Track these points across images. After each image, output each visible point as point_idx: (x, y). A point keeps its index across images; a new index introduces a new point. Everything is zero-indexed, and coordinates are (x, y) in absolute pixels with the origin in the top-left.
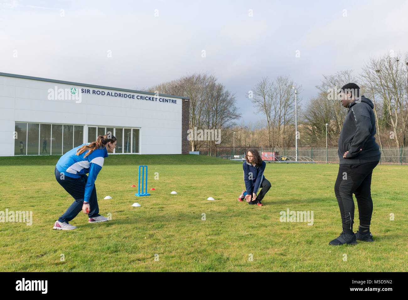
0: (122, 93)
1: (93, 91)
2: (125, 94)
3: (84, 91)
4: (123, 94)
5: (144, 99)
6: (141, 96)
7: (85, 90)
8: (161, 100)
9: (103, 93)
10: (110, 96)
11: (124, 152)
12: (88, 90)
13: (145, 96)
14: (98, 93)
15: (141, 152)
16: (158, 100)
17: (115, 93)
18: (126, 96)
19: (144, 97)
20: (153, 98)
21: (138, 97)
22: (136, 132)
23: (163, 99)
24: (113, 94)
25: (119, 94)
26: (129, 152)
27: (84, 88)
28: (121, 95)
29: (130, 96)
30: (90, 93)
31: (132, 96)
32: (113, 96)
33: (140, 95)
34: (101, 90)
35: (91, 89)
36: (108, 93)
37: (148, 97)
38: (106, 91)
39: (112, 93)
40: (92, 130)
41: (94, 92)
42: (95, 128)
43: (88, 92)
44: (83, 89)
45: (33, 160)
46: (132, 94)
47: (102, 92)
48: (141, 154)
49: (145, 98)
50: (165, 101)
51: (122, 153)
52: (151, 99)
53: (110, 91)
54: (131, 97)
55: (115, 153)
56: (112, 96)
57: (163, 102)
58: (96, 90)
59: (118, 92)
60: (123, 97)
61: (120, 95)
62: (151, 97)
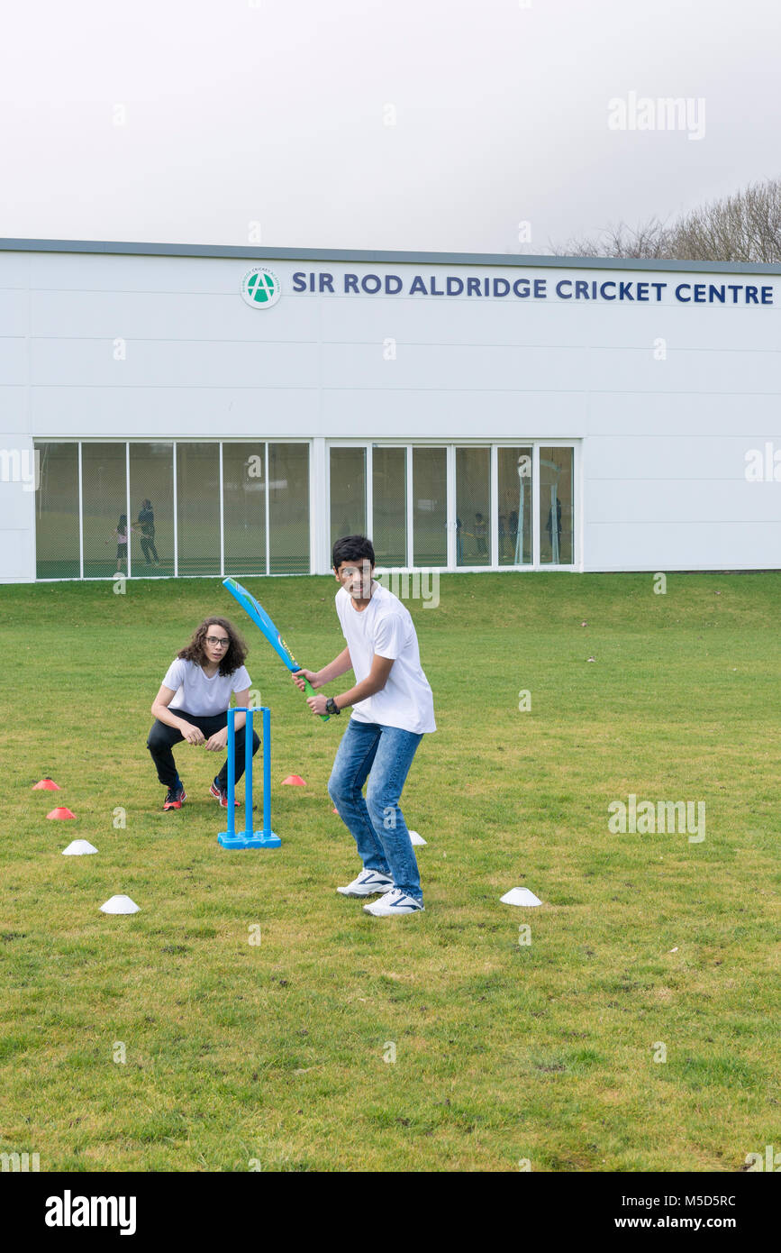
0: (481, 274)
1: (347, 277)
2: (496, 281)
3: (307, 280)
4: (487, 280)
5: (595, 297)
6: (578, 283)
7: (312, 276)
8: (684, 293)
9: (394, 285)
10: (425, 293)
11: (501, 562)
12: (322, 276)
13: (601, 278)
14: (371, 284)
15: (582, 562)
16: (669, 293)
17: (450, 280)
18: (502, 288)
19: (595, 284)
20: (640, 285)
21: (565, 290)
22: (559, 461)
23: (697, 287)
24: (441, 286)
25: (470, 280)
26: (528, 558)
27: (307, 269)
28: (476, 288)
29: (521, 288)
30: (332, 290)
31: (531, 286)
32: (442, 293)
33: (574, 276)
34: (382, 271)
35: (338, 272)
36: (418, 279)
37: (613, 284)
38: (407, 274)
39: (433, 279)
40: (346, 461)
41: (350, 282)
42: (362, 451)
43: (322, 284)
44: (303, 275)
45: (96, 603)
46: (532, 275)
47: (388, 278)
48: (581, 570)
49: (602, 291)
50: (706, 297)
51: (489, 564)
52: (633, 291)
53: (426, 273)
54: (527, 290)
55: (458, 565)
56: (434, 292)
57: (697, 300)
58: (361, 271)
59: (464, 274)
60: (487, 294)
61: (473, 285)
62: (630, 284)
